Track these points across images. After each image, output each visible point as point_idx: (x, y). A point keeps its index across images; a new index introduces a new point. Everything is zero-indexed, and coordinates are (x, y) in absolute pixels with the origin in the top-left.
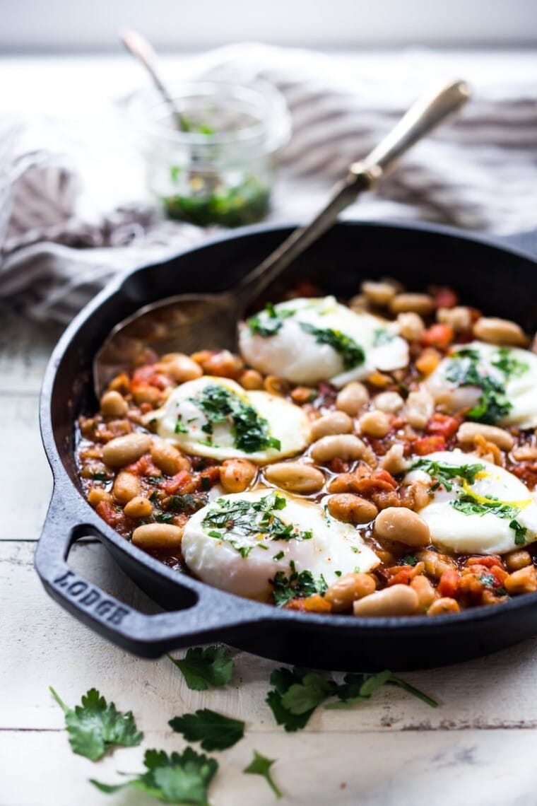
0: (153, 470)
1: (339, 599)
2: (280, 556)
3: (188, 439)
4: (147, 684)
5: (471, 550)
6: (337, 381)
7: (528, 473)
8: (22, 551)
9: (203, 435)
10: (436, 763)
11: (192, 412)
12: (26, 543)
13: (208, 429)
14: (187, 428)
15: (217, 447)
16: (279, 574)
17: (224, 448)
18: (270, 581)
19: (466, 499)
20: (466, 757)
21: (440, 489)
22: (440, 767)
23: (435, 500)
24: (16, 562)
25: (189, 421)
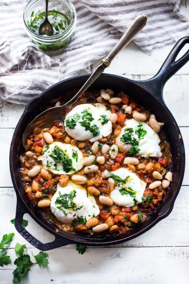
0: (42, 180)
1: (89, 227)
2: (75, 215)
3: (50, 168)
4: (44, 234)
5: (123, 206)
6: (92, 140)
7: (141, 174)
8: (9, 191)
9: (54, 167)
10: (111, 257)
11: (51, 160)
12: (10, 188)
13: (55, 165)
14: (50, 165)
15: (58, 170)
16: (75, 219)
17: (60, 171)
18: (72, 221)
19: (123, 189)
20: (118, 256)
21: (117, 186)
22: (112, 258)
23: (115, 189)
24: (8, 195)
25: (50, 163)
